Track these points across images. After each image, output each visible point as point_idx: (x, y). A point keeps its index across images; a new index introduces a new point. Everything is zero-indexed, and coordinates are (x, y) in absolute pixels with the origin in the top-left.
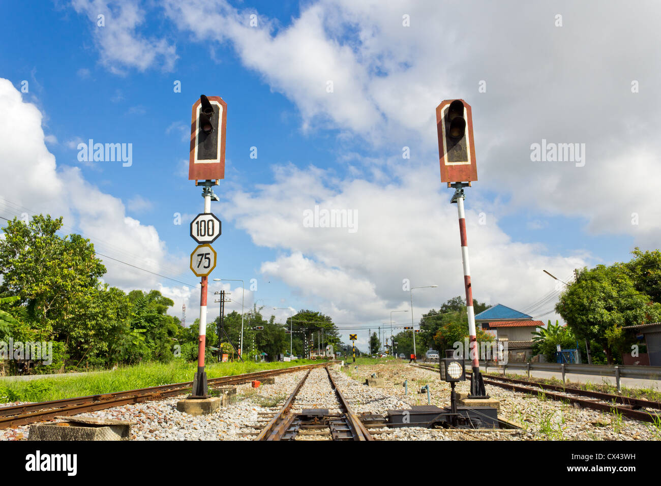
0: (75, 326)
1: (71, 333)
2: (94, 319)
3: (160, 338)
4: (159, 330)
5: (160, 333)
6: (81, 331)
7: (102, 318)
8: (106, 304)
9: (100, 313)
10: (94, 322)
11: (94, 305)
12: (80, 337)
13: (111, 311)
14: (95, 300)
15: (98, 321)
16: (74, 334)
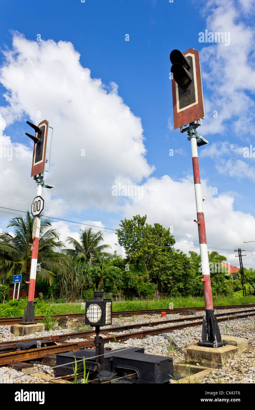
0: (161, 274)
1: (160, 278)
2: (171, 270)
3: (221, 281)
4: (219, 275)
5: (220, 278)
6: (165, 277)
7: (175, 269)
8: (175, 261)
9: (173, 266)
10: (170, 272)
11: (169, 262)
12: (165, 280)
13: (179, 265)
14: (169, 259)
15: (173, 271)
16: (161, 278)
